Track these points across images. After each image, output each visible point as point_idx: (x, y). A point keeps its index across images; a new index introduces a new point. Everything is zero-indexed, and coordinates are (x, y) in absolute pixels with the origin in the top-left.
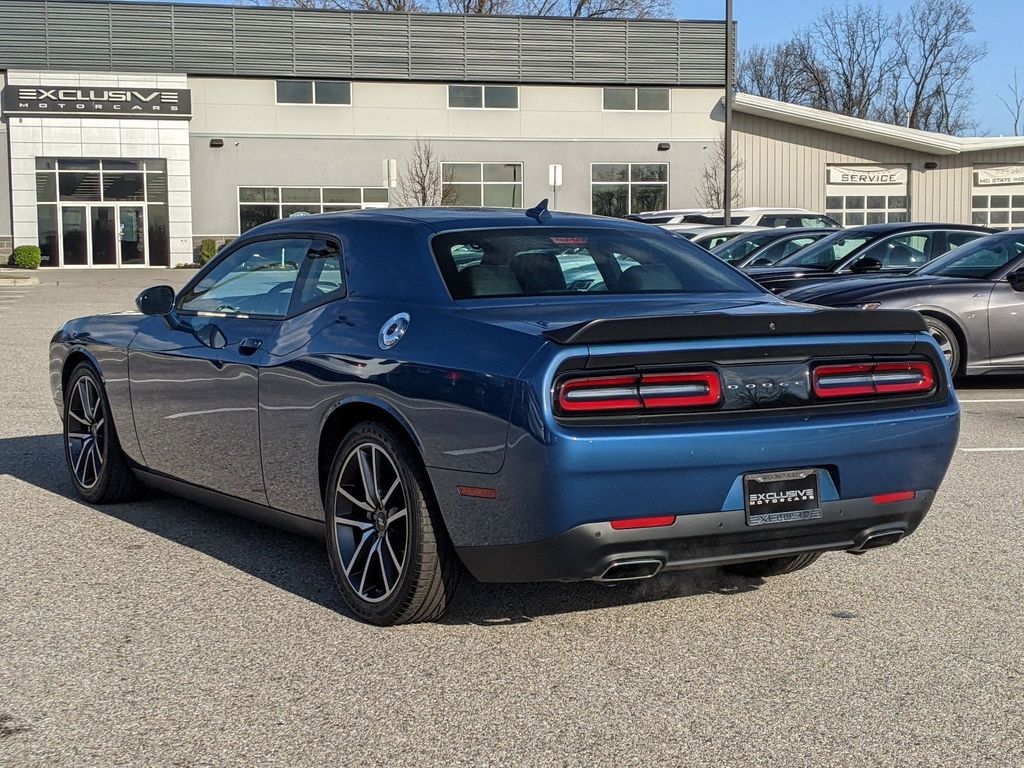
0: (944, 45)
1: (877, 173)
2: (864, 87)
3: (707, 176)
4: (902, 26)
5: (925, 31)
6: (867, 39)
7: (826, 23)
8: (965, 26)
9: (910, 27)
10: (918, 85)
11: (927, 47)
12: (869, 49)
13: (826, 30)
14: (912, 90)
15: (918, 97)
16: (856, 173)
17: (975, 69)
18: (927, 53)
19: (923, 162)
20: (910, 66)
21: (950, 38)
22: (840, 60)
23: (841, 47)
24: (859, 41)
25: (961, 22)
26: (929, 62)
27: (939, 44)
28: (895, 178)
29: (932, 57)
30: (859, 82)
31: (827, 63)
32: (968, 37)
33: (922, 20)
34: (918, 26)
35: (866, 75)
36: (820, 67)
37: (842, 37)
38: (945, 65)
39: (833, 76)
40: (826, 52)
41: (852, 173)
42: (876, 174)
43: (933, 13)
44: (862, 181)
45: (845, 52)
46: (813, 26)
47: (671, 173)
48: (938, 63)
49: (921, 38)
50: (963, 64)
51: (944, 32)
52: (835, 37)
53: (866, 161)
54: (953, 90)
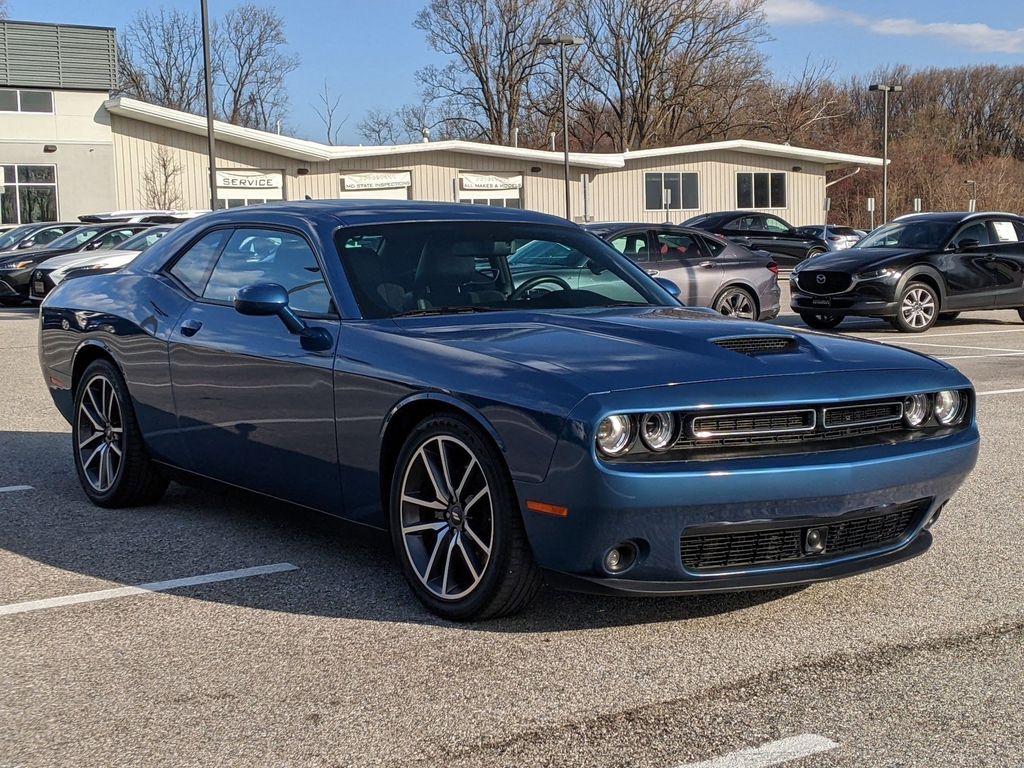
0: (259, 54)
1: (256, 177)
2: (183, 92)
3: (147, 178)
4: (218, 35)
5: (240, 40)
6: (185, 45)
7: (141, 25)
8: (278, 38)
9: (226, 36)
10: (235, 92)
11: (242, 55)
12: (187, 55)
13: (142, 33)
14: (230, 97)
15: (236, 102)
16: (236, 177)
17: (289, 79)
18: (243, 61)
19: (296, 168)
20: (227, 74)
21: (264, 47)
22: (157, 64)
23: (158, 50)
24: (175, 46)
25: (273, 33)
26: (245, 71)
27: (253, 53)
28: (271, 183)
29: (247, 65)
30: (177, 86)
31: (145, 66)
32: (280, 48)
33: (237, 30)
34: (233, 35)
35: (184, 80)
36: (137, 69)
37: (158, 41)
38: (261, 74)
39: (150, 78)
40: (143, 55)
41: (232, 177)
42: (254, 178)
43: (247, 22)
44: (242, 185)
45: (162, 56)
46: (128, 29)
47: (59, 175)
48: (253, 72)
49: (236, 45)
50: (277, 74)
51: (257, 41)
52: (151, 41)
53: (244, 166)
54: (270, 98)
